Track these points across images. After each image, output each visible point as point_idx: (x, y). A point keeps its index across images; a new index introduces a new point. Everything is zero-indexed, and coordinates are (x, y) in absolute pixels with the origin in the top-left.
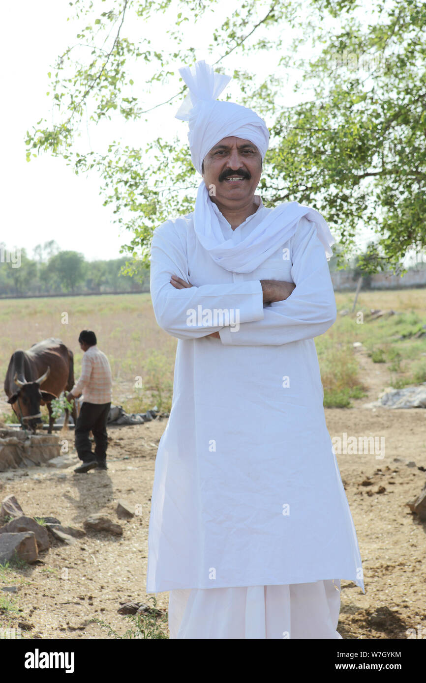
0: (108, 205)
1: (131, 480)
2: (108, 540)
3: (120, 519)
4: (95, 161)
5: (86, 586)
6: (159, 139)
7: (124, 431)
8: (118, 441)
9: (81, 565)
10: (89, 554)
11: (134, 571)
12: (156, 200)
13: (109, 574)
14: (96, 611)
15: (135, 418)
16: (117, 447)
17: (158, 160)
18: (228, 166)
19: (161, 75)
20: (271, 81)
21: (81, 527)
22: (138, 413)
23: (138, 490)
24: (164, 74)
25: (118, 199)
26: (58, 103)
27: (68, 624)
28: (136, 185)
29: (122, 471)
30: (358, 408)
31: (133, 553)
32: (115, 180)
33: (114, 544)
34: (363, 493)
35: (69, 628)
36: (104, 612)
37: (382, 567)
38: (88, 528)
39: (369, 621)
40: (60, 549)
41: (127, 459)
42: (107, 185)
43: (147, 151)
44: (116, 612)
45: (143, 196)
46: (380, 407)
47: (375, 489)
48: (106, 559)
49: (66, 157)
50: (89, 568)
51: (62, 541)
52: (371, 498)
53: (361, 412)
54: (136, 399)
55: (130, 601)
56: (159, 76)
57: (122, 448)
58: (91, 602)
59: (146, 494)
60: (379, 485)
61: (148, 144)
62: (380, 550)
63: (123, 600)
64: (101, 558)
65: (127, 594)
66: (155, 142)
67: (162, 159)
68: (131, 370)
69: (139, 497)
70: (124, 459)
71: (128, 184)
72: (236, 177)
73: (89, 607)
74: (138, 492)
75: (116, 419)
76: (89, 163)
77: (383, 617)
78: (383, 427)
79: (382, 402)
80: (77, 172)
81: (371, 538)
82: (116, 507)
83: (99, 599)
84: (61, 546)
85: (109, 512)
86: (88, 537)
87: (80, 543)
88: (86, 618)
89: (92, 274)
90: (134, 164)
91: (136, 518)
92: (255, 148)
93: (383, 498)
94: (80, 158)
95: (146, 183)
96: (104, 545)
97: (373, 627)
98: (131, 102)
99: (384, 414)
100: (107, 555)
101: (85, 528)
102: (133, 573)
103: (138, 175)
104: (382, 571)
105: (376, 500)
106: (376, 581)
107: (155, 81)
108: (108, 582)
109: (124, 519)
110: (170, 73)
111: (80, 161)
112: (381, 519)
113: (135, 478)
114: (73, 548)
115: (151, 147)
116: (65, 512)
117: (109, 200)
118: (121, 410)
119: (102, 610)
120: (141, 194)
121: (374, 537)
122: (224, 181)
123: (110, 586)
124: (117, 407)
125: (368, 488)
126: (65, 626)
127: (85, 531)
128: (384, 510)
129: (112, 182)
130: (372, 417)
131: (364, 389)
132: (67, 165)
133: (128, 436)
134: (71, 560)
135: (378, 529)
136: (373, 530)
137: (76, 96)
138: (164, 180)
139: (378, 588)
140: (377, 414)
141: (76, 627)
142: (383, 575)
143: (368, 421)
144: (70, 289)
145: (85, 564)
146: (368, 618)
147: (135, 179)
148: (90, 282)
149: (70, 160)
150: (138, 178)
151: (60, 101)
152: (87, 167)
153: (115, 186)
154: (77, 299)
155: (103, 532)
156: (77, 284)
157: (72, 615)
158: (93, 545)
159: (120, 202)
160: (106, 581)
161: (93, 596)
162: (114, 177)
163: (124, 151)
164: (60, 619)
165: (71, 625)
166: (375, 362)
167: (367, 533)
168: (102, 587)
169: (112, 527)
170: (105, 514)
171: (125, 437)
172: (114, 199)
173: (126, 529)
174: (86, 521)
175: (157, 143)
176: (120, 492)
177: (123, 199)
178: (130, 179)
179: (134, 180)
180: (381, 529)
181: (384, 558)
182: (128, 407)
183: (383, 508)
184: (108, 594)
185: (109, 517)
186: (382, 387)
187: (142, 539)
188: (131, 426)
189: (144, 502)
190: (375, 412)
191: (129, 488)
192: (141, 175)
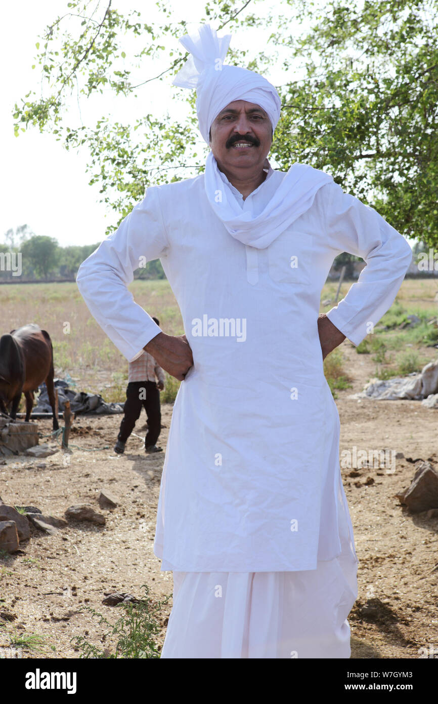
0: (94, 184)
1: (113, 469)
2: (91, 530)
3: (102, 509)
4: (86, 136)
5: (69, 577)
6: (149, 115)
7: (103, 421)
8: (97, 430)
9: (64, 555)
10: (72, 544)
11: (118, 561)
12: (144, 179)
13: (92, 565)
14: (80, 602)
15: (115, 407)
16: (96, 436)
17: (148, 138)
18: (235, 130)
19: (151, 49)
20: (261, 59)
21: (63, 517)
22: (117, 402)
23: (120, 480)
24: (154, 48)
25: (104, 178)
26: (48, 75)
27: (51, 614)
28: (125, 163)
29: (103, 460)
30: (343, 399)
31: (117, 543)
32: (102, 157)
33: (97, 534)
34: (351, 484)
35: (53, 618)
36: (88, 603)
37: (371, 558)
38: (70, 518)
39: (360, 613)
40: (42, 539)
41: (107, 448)
42: (94, 162)
43: (136, 128)
44: (101, 603)
45: (132, 175)
46: (364, 398)
47: (363, 480)
48: (88, 550)
49: (56, 132)
50: (71, 558)
51: (44, 531)
52: (360, 490)
53: (346, 403)
54: (115, 387)
55: (114, 592)
56: (149, 50)
57: (102, 437)
58: (75, 592)
59: (128, 484)
60: (367, 477)
61: (138, 121)
62: (369, 542)
63: (107, 591)
64: (84, 548)
65: (111, 585)
66: (144, 118)
67: (152, 137)
68: (109, 358)
69: (121, 486)
70: (104, 449)
71: (116, 162)
72: (244, 143)
73: (73, 598)
74: (120, 482)
75: (95, 408)
76: (80, 139)
77: (374, 608)
78: (369, 418)
79: (367, 393)
80: (67, 148)
81: (359, 530)
82: (98, 497)
83: (83, 590)
84: (42, 536)
85: (91, 501)
86: (70, 527)
87: (62, 533)
88: (70, 609)
89: (66, 260)
90: (122, 141)
91: (119, 508)
92: (265, 113)
93: (371, 490)
94: (72, 132)
95: (135, 161)
96: (87, 535)
97: (364, 619)
98: (123, 75)
99: (369, 405)
100: (90, 546)
101: (66, 518)
102: (117, 564)
103: (126, 153)
104: (372, 563)
105: (364, 492)
106: (366, 573)
107: (145, 54)
108: (91, 573)
109: (107, 509)
110: (161, 47)
111: (70, 136)
112: (370, 511)
113: (117, 467)
114: (55, 538)
115: (141, 124)
116: (45, 502)
117: (95, 179)
118: (100, 398)
119: (87, 601)
120: (130, 173)
121: (362, 528)
122: (232, 148)
123: (94, 577)
124: (96, 396)
125: (357, 480)
126: (49, 617)
127: (67, 522)
128: (373, 502)
129: (99, 159)
130: (358, 409)
131: (349, 380)
132: (57, 140)
133: (108, 425)
134: (53, 550)
135: (367, 520)
136: (362, 522)
137: (66, 69)
138: (153, 159)
139: (368, 580)
140: (362, 405)
141: (60, 618)
142: (373, 567)
143: (353, 412)
144: (43, 276)
145: (67, 554)
146: (359, 610)
147: (123, 156)
148: (63, 268)
149: (60, 135)
150: (125, 156)
151: (49, 73)
152: (78, 142)
153: (102, 164)
154: (51, 286)
155: (85, 522)
156: (50, 271)
157: (55, 605)
158: (75, 535)
159: (107, 181)
160: (90, 571)
161: (77, 586)
162: (101, 154)
163: (114, 128)
164: (44, 609)
165: (54, 615)
166: (359, 353)
167: (356, 525)
168: (86, 578)
169: (94, 517)
170: (87, 504)
171: (105, 427)
172: (101, 178)
173: (109, 519)
174: (67, 511)
175: (146, 120)
176: (102, 481)
177: (110, 179)
178: (117, 157)
179: (122, 158)
180: (370, 521)
181: (373, 550)
182: (107, 396)
183: (372, 499)
184: (91, 584)
185: (92, 507)
186: (367, 378)
187: (125, 529)
188: (110, 416)
189: (128, 492)
190: (360, 403)
191: (111, 478)
192: (129, 153)
